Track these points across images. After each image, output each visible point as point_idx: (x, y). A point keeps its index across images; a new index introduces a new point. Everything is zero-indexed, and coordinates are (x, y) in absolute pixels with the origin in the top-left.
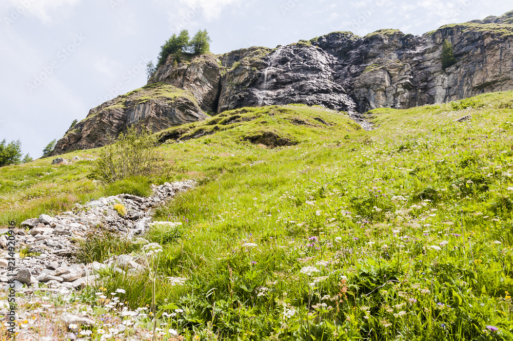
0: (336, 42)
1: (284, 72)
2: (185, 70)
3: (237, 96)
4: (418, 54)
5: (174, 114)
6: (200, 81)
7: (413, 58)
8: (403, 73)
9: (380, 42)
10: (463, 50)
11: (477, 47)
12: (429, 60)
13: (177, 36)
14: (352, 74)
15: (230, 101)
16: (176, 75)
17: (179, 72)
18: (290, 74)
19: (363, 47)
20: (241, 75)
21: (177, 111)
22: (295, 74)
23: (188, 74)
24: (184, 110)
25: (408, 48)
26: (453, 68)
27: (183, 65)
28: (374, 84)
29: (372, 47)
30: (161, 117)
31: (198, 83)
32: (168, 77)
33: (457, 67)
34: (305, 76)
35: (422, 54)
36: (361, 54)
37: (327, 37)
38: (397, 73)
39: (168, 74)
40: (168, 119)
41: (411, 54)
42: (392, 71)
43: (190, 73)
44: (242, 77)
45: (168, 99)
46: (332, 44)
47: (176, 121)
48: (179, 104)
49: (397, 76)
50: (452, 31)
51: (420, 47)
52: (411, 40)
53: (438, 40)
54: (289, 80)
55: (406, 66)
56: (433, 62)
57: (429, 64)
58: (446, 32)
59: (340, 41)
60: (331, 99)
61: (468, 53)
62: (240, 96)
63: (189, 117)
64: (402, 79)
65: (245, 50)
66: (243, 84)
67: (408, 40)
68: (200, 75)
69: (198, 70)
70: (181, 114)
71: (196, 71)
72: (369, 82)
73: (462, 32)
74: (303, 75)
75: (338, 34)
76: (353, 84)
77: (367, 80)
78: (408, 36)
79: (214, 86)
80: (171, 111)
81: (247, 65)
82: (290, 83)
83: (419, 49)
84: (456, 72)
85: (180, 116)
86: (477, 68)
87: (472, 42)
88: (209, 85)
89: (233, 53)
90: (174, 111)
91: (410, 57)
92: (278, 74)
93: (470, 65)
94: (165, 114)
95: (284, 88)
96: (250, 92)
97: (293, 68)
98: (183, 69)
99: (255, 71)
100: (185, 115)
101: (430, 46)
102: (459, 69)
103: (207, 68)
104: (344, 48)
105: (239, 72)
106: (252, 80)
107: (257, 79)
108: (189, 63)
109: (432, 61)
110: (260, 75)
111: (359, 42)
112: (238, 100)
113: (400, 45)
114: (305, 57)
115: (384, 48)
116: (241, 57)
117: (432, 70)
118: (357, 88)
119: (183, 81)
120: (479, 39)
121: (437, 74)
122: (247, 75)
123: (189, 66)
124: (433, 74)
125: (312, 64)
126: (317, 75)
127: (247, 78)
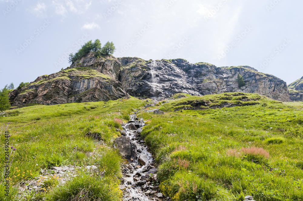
0: (182, 64)
1: (163, 75)
2: (104, 63)
3: (137, 83)
4: (225, 78)
5: (111, 89)
6: (111, 71)
7: (224, 79)
8: (222, 86)
9: (207, 68)
10: (247, 80)
11: (253, 79)
12: (231, 82)
14: (196, 82)
15: (132, 86)
16: (98, 65)
17: (100, 63)
18: (167, 76)
19: (199, 69)
20: (136, 72)
21: (113, 87)
22: (169, 77)
23: (106, 65)
24: (117, 87)
25: (219, 74)
26: (244, 87)
27: (102, 60)
28: (212, 89)
29: (203, 70)
30: (103, 89)
31: (110, 72)
32: (92, 65)
33: (246, 87)
34: (175, 79)
35: (227, 78)
36: (197, 72)
37: (177, 60)
38: (220, 85)
39: (91, 63)
40: (107, 91)
41: (222, 77)
42: (218, 84)
43: (107, 65)
44: (136, 73)
45: (104, 79)
46: (179, 64)
47: (112, 94)
48: (115, 83)
49: (220, 87)
50: (239, 70)
51: (225, 75)
52: (220, 70)
53: (233, 73)
54: (167, 80)
55: (223, 83)
56: (233, 83)
57: (231, 83)
58: (236, 70)
59: (184, 64)
60: (195, 94)
61: (249, 81)
62: (139, 84)
63: (119, 92)
64: (223, 89)
65: (131, 58)
66: (138, 77)
67: (219, 70)
68: (112, 68)
69: (111, 64)
70: (114, 89)
71: (110, 65)
72: (210, 88)
73: (245, 71)
74: (173, 78)
75: (183, 60)
76: (200, 87)
77: (208, 86)
78: (219, 68)
79: (117, 75)
80: (110, 86)
81: (139, 67)
82: (167, 81)
83: (225, 76)
84: (246, 89)
85: (114, 90)
86: (255, 89)
87: (250, 77)
88: (115, 74)
89: (124, 58)
90: (111, 87)
91: (222, 79)
92: (160, 75)
93: (252, 87)
94: (106, 88)
95: (164, 83)
96: (144, 82)
97: (167, 73)
98: (103, 62)
99: (145, 71)
100: (116, 90)
101: (230, 75)
102: (247, 88)
103: (115, 64)
104: (187, 68)
105: (135, 70)
106: (144, 76)
107: (146, 76)
108: (105, 59)
109: (232, 82)
110: (148, 74)
111: (194, 66)
112: (139, 86)
113: (215, 71)
114: (171, 68)
115: (209, 71)
116: (129, 61)
117: (234, 86)
118: (204, 90)
119: (102, 69)
120: (253, 76)
121: (236, 89)
122: (140, 72)
123: (106, 61)
124: (234, 89)
125: (176, 73)
126: (180, 79)
127: (141, 74)
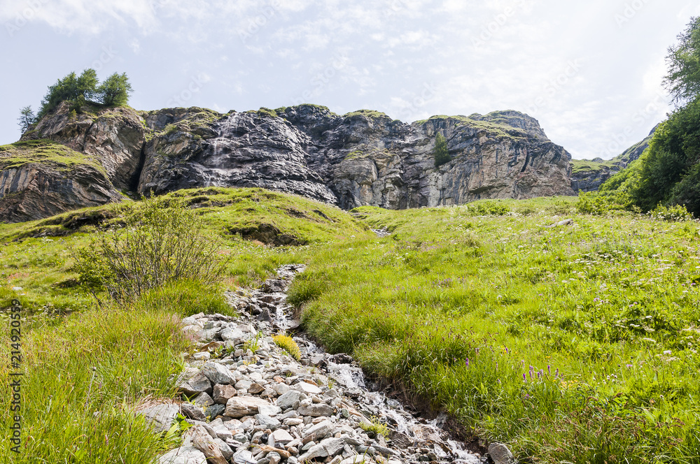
0: (309, 117)
1: (242, 146)
2: (89, 127)
3: (171, 171)
4: (407, 146)
5: (70, 188)
6: (112, 145)
7: (402, 148)
8: (391, 165)
9: (364, 125)
10: (457, 147)
11: (472, 146)
12: (420, 154)
13: (78, 75)
14: (330, 159)
15: (159, 178)
16: (73, 132)
17: (78, 128)
18: (250, 150)
19: (344, 128)
20: (177, 143)
21: (75, 185)
22: (257, 151)
23: (94, 132)
24: (88, 184)
25: (396, 136)
26: (447, 166)
27: (87, 118)
28: (359, 175)
29: (355, 129)
30: (46, 192)
31: (109, 147)
32: (59, 133)
33: (452, 166)
34: (270, 155)
35: (412, 145)
36: (340, 136)
37: (297, 109)
38: (385, 165)
39: (59, 128)
40: (59, 196)
41: (400, 144)
42: (380, 162)
43: (97, 131)
44: (178, 146)
45: (61, 165)
46: (303, 118)
47: (72, 200)
48: (80, 174)
49: (385, 168)
50: (444, 124)
51: (410, 137)
52: (400, 127)
53: (429, 132)
54: (249, 158)
55: (395, 157)
56: (425, 157)
57: (420, 158)
58: (438, 124)
59: (314, 117)
60: (306, 189)
61: (463, 151)
62: (176, 173)
63: (96, 196)
64: (391, 173)
65: (182, 110)
66: (180, 156)
67: (396, 127)
68: (113, 137)
69: (111, 128)
70: (81, 190)
71: (107, 129)
72: (353, 172)
73: (456, 126)
74: (267, 153)
75: (312, 107)
76: (332, 172)
77: (350, 169)
78: (396, 122)
79: (133, 153)
80: (65, 183)
81: (186, 131)
82: (249, 161)
83: (409, 140)
84: (450, 171)
85: (79, 193)
86: (473, 170)
87: (468, 139)
88: (126, 151)
89: (165, 111)
90: (71, 184)
91: (399, 148)
92: (233, 148)
93: (466, 165)
94: (54, 187)
95: (240, 167)
96: (190, 168)
97: (254, 143)
98: (86, 125)
99: (198, 140)
100: (89, 191)
101: (421, 137)
102: (453, 168)
103: (124, 127)
104: (319, 126)
105: (174, 138)
106: (194, 153)
107: (201, 152)
108: (97, 117)
109: (423, 155)
110: (206, 146)
111: (338, 121)
112: (173, 178)
113: (387, 131)
114: (269, 130)
115: (369, 132)
116: (176, 118)
117: (424, 165)
118: (338, 178)
119: (85, 142)
120: (474, 136)
121: (430, 171)
122: (186, 144)
123: (96, 121)
124: (425, 171)
125: (279, 141)
126: (286, 156)
127: (187, 148)
